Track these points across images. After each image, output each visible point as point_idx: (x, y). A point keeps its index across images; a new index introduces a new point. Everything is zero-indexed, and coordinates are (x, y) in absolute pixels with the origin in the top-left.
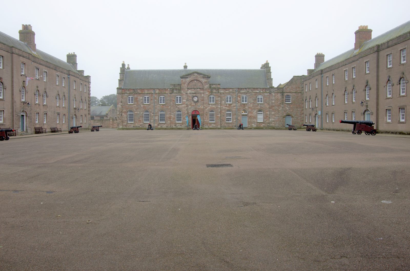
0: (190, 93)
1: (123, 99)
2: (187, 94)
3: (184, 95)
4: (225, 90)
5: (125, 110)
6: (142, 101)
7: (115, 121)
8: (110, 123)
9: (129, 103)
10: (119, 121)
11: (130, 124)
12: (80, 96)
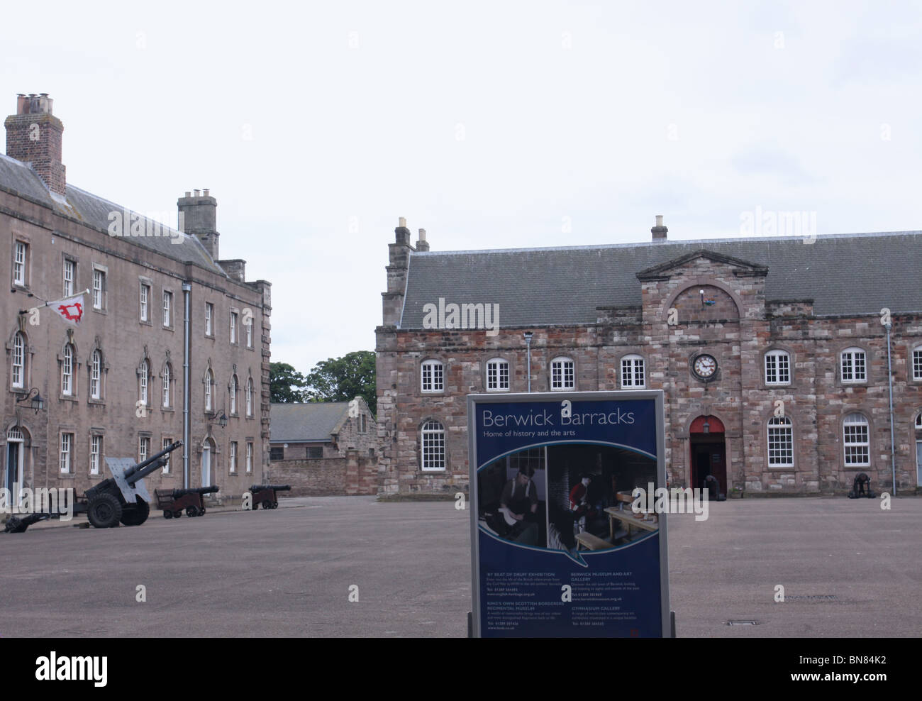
0: (682, 344)
1: (400, 374)
2: (666, 345)
3: (654, 351)
4: (833, 326)
5: (410, 420)
6: (479, 380)
7: (367, 466)
8: (349, 473)
9: (425, 388)
10: (386, 465)
11: (432, 477)
12: (230, 365)
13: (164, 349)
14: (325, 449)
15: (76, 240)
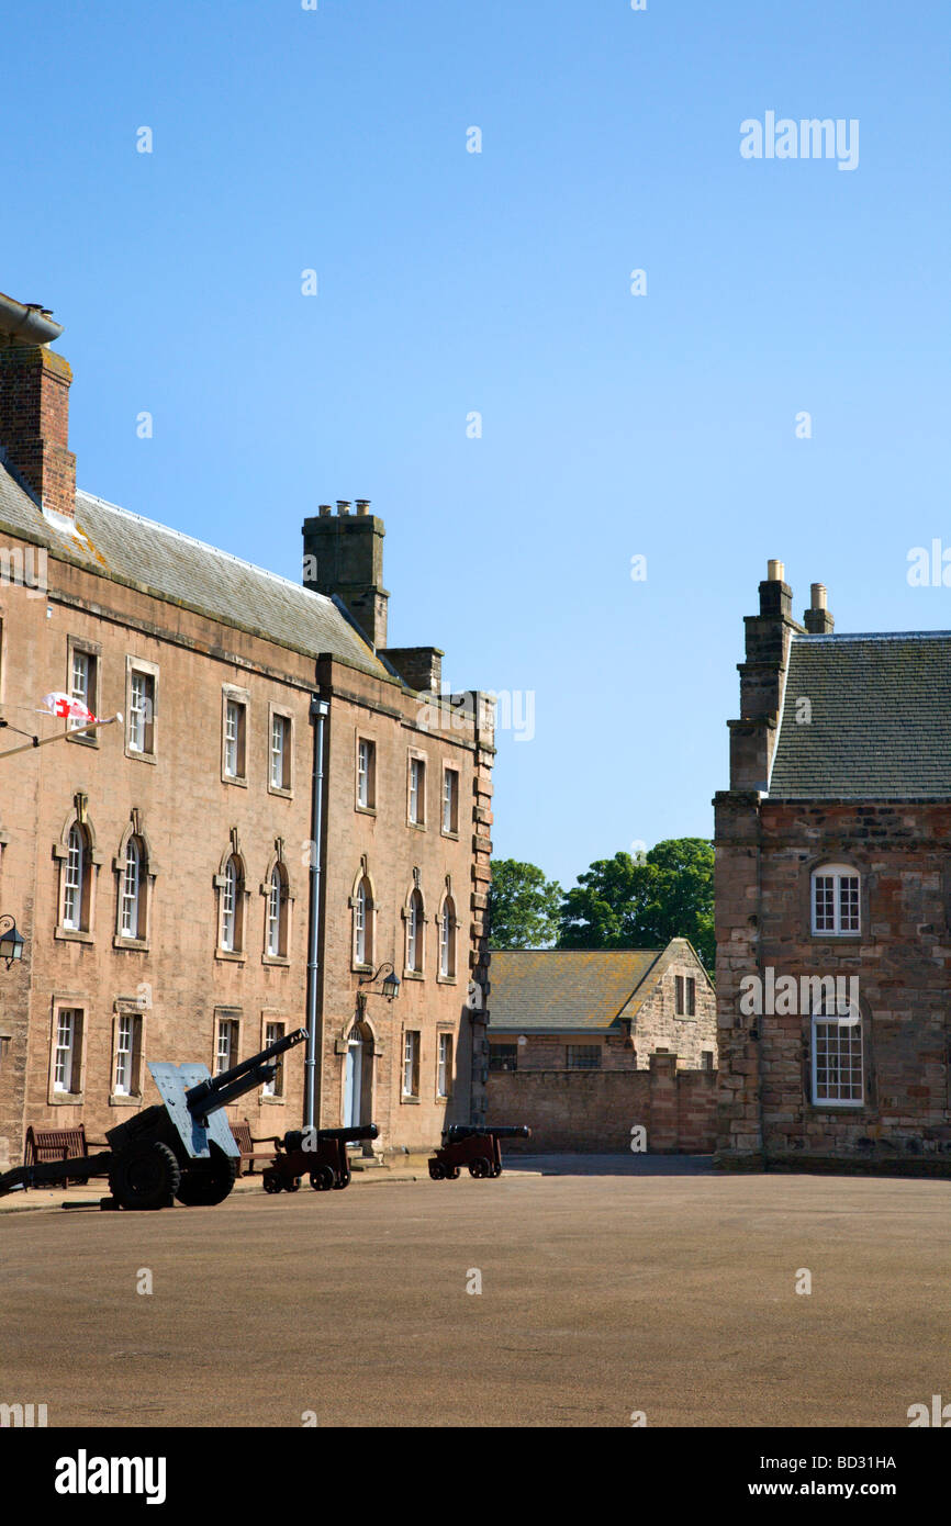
6: (940, 911)
7: (694, 1091)
8: (656, 1104)
9: (820, 926)
10: (735, 1091)
11: (834, 1119)
12: (406, 870)
13: (271, 837)
14: (606, 1052)
15: (95, 610)
